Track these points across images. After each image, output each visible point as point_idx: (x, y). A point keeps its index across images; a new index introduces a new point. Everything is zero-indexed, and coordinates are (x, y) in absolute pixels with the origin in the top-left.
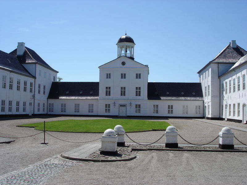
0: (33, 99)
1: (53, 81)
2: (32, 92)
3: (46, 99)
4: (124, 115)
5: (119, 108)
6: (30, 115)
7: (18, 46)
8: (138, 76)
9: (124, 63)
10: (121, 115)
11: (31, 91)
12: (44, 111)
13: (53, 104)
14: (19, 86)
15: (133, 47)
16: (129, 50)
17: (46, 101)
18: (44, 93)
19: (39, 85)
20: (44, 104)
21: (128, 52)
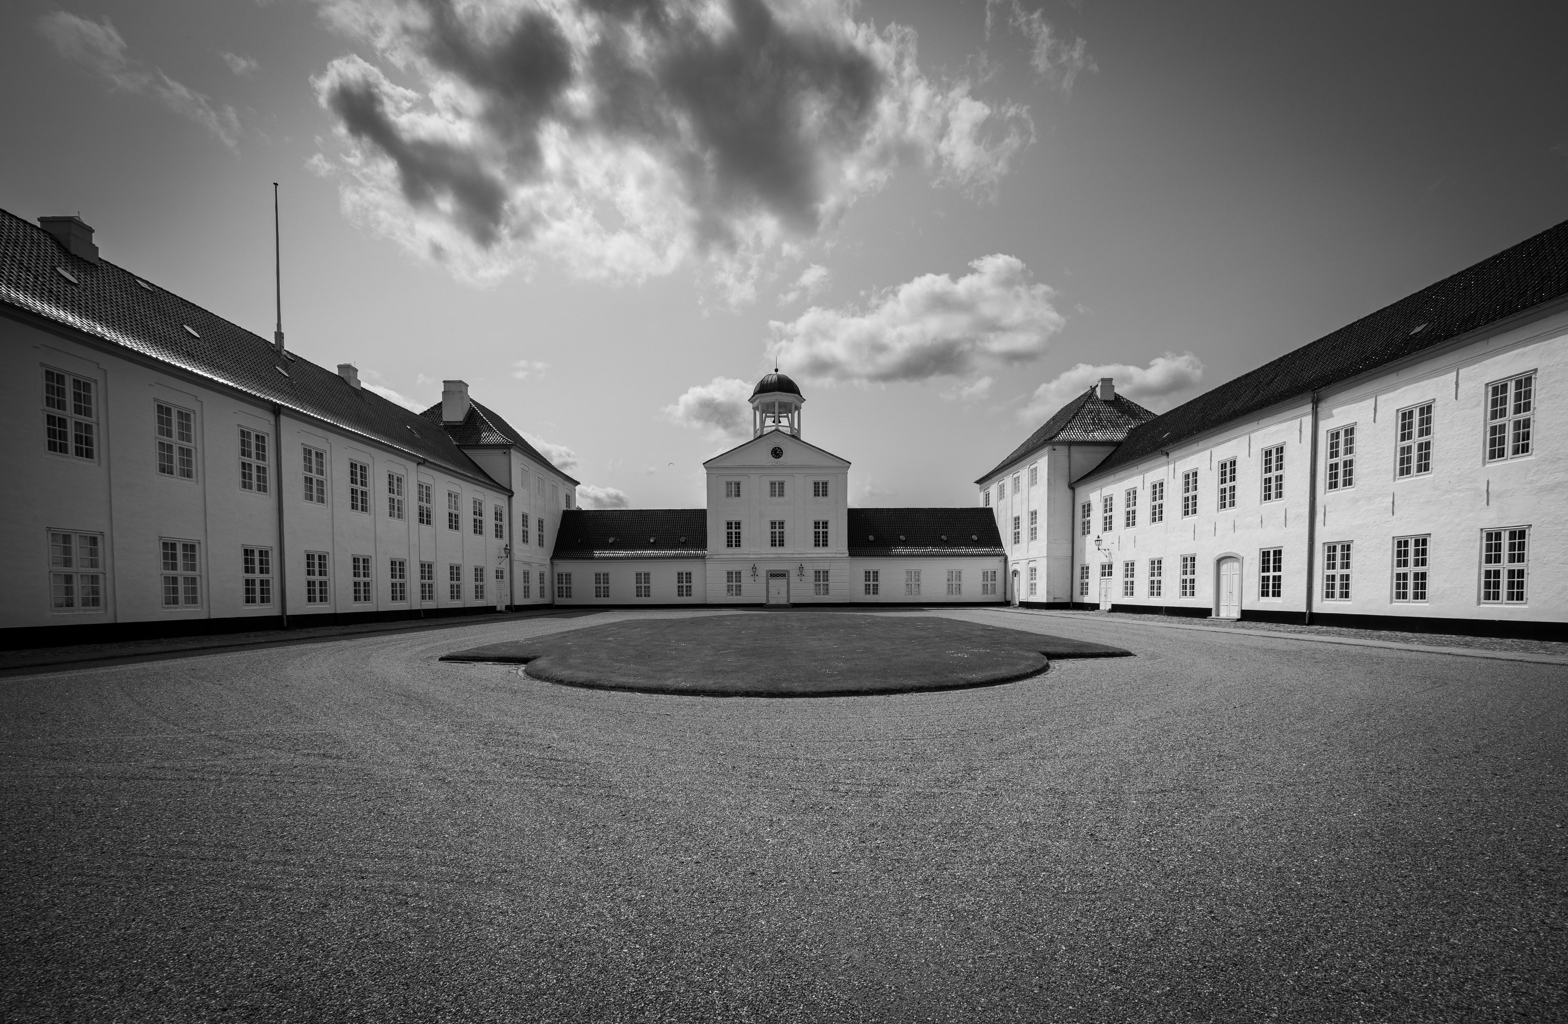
0: (508, 559)
1: (564, 507)
2: (501, 537)
3: (548, 562)
4: (784, 601)
5: (768, 583)
6: (498, 609)
7: (444, 393)
8: (820, 489)
9: (777, 453)
10: (772, 601)
11: (499, 533)
12: (542, 595)
13: (568, 575)
14: (481, 522)
15: (798, 408)
16: (787, 417)
17: (548, 567)
18: (541, 544)
19: (525, 518)
20: (542, 575)
21: (784, 422)
